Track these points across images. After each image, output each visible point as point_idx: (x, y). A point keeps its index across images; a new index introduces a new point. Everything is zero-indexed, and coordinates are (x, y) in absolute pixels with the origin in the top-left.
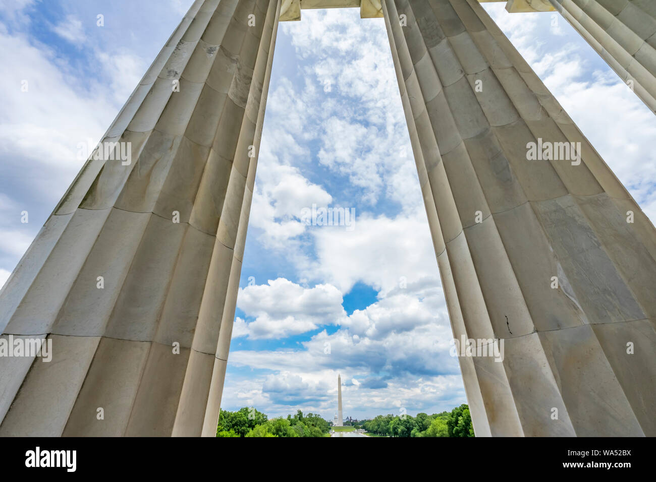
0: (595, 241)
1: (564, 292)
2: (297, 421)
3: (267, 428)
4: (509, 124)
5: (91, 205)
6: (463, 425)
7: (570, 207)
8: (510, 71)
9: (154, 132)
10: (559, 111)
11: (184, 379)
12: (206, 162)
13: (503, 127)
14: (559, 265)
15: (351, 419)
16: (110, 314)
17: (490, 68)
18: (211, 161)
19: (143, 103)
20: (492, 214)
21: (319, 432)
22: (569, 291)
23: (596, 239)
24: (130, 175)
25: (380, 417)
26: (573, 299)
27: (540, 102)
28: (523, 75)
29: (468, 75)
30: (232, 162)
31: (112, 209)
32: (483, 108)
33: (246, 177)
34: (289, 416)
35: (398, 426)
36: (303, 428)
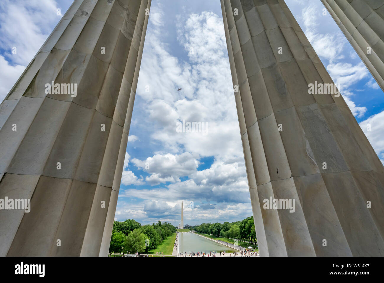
0: (327, 129)
1: (308, 155)
2: (158, 227)
3: (141, 230)
4: (287, 61)
5: (31, 95)
6: (248, 228)
7: (316, 110)
8: (290, 30)
9: (72, 51)
10: (315, 55)
11: (93, 201)
12: (107, 72)
13: (284, 62)
14: (307, 141)
15: (188, 225)
16: (45, 161)
17: (279, 27)
18: (109, 72)
19: (65, 31)
20: (274, 112)
21: (170, 232)
22: (311, 155)
23: (327, 128)
24: (57, 77)
25: (204, 224)
26: (313, 160)
27: (305, 49)
28: (297, 33)
29: (266, 30)
30: (123, 73)
31: (46, 98)
32: (273, 51)
33: (132, 84)
34: (154, 224)
35: (213, 229)
36: (161, 230)
